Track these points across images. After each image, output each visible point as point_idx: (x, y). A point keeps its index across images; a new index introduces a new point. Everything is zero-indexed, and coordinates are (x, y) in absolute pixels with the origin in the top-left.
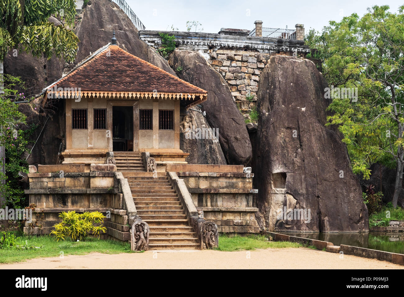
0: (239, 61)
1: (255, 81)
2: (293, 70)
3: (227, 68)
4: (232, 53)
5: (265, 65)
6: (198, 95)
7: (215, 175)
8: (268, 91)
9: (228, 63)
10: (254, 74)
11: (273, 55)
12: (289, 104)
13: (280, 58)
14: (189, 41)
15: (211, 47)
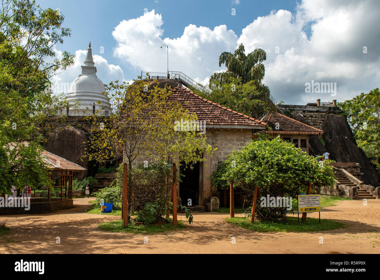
0: (314, 117)
1: (321, 126)
2: (338, 120)
3: (310, 121)
4: (312, 114)
5: (324, 118)
6: (320, 133)
7: (346, 167)
8: (328, 130)
9: (310, 118)
10: (321, 123)
11: (327, 114)
12: (340, 136)
13: (331, 115)
14: (295, 109)
15: (304, 112)
